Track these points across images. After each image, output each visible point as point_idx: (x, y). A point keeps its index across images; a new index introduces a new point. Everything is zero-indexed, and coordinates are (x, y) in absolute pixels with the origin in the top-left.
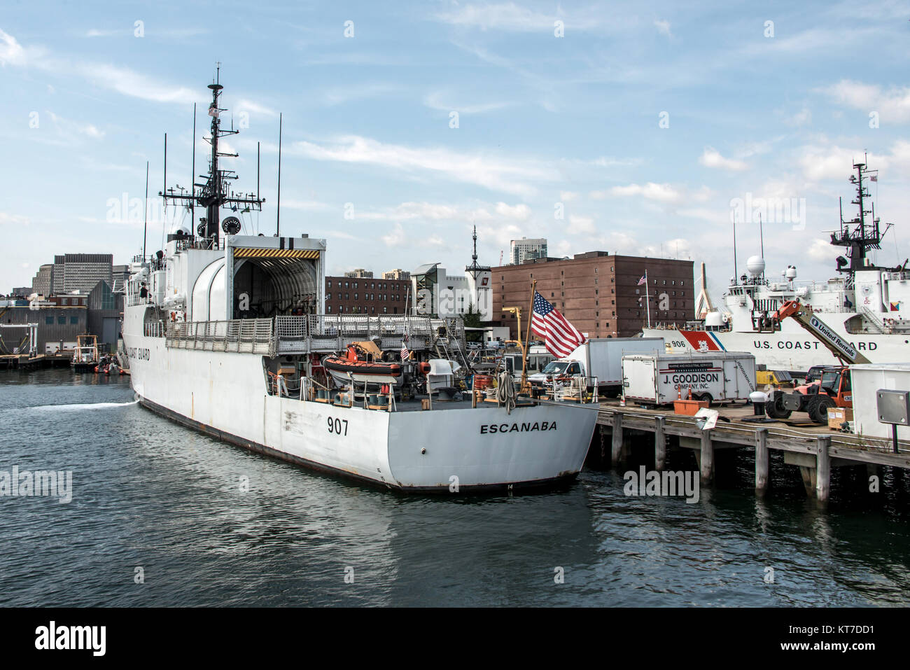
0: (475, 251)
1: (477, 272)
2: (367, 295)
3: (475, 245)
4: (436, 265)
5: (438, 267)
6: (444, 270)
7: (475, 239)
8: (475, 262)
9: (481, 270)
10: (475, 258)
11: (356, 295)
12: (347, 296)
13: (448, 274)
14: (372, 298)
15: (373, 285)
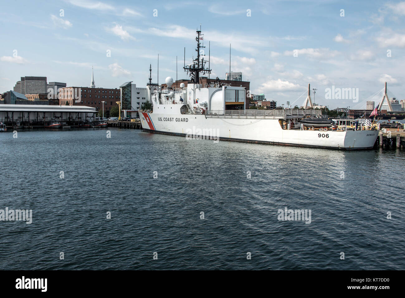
0: (151, 76)
1: (151, 86)
2: (96, 96)
3: (151, 73)
4: (131, 82)
5: (132, 83)
6: (135, 85)
7: (151, 70)
8: (150, 81)
9: (154, 85)
10: (150, 79)
11: (90, 96)
12: (85, 96)
13: (137, 87)
14: (99, 97)
15: (99, 91)
